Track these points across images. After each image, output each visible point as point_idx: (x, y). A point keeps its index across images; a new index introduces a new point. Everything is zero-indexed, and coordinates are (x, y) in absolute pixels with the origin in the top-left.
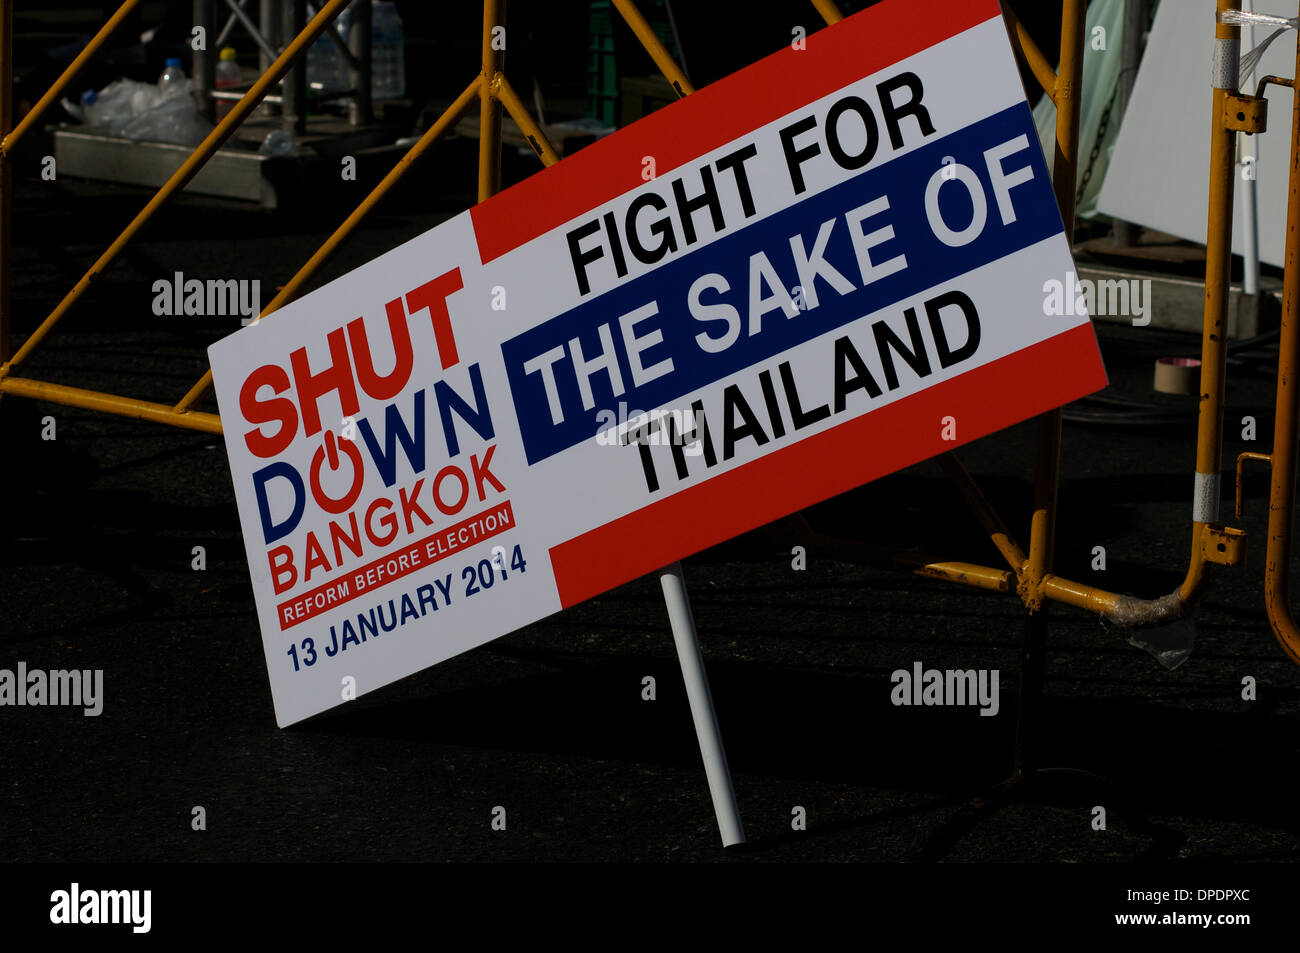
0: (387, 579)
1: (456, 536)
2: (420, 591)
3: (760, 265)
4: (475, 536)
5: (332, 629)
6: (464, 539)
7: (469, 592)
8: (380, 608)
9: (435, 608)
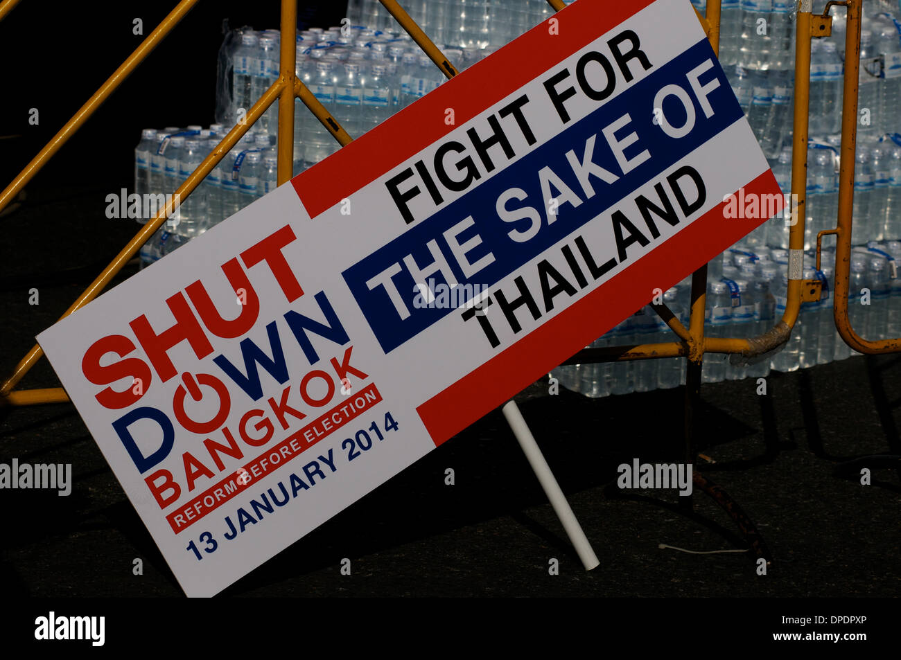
0: (271, 468)
1: (330, 420)
2: (305, 469)
3: (547, 175)
4: (348, 416)
5: (228, 520)
6: (337, 420)
7: (351, 457)
8: (270, 491)
9: (323, 476)
